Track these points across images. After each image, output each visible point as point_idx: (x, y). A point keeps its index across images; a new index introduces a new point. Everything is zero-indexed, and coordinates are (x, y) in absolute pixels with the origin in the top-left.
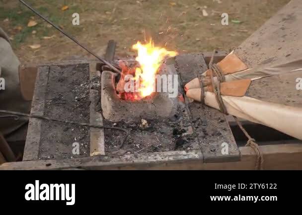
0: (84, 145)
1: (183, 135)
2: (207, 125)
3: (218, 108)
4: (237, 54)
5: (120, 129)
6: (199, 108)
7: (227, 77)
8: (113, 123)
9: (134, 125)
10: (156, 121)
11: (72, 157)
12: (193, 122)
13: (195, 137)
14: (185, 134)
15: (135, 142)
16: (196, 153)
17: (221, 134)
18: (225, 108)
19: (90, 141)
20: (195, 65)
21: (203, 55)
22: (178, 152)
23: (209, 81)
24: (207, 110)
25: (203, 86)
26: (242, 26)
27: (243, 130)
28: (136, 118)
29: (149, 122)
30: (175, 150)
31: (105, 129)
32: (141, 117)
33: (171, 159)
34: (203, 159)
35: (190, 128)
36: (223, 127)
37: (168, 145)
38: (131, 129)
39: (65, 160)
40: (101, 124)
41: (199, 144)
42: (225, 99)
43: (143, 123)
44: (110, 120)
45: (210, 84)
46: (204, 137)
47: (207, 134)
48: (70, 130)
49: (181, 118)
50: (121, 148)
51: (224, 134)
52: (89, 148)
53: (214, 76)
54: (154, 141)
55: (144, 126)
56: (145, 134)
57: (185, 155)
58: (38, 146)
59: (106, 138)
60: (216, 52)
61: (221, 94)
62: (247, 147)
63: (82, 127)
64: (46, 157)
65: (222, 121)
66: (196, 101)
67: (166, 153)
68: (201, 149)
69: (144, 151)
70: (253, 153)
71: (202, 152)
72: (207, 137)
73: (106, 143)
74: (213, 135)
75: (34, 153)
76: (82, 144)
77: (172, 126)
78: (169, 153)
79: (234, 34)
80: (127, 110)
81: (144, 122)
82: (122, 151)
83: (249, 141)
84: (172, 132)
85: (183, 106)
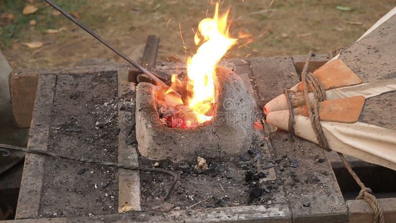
0: (109, 196)
1: (261, 181)
2: (298, 166)
3: (315, 140)
4: (344, 60)
5: (165, 171)
6: (286, 140)
7: (329, 93)
8: (154, 162)
9: (186, 166)
10: (220, 160)
11: (90, 214)
12: (276, 161)
13: (280, 185)
14: (265, 180)
15: (187, 191)
16: (280, 210)
17: (319, 181)
18: (326, 140)
19: (118, 190)
20: (280, 75)
21: (292, 59)
22: (253, 207)
23: (302, 99)
24: (297, 143)
25: (292, 106)
26: (353, 15)
27: (354, 174)
28: (189, 155)
29: (209, 161)
30: (249, 204)
31: (141, 171)
32: (197, 154)
33: (243, 217)
34: (292, 218)
35: (272, 171)
36: (323, 169)
37: (238, 197)
38: (182, 172)
39: (79, 218)
40: (136, 164)
41: (285, 196)
42: (326, 126)
43: (200, 164)
44: (150, 158)
45: (303, 104)
46: (293, 185)
47: (298, 181)
48: (87, 172)
49: (258, 156)
50: (165, 200)
51: (324, 180)
52: (116, 200)
53: (309, 92)
54: (216, 190)
55: (201, 167)
56: (202, 179)
57: (264, 213)
58: (39, 196)
59: (142, 186)
60: (313, 55)
61: (320, 120)
62: (360, 201)
63: (107, 167)
64: (50, 213)
65: (321, 161)
66: (281, 130)
67: (234, 209)
68: (289, 204)
69: (201, 205)
70: (368, 210)
71: (290, 208)
72: (298, 184)
73: (142, 193)
74: (307, 182)
75: (32, 207)
76: (106, 195)
77: (244, 168)
78: (240, 209)
79: (341, 27)
80: (175, 143)
81: (202, 161)
82: (167, 206)
83: (362, 191)
84: (244, 176)
85: (262, 137)
